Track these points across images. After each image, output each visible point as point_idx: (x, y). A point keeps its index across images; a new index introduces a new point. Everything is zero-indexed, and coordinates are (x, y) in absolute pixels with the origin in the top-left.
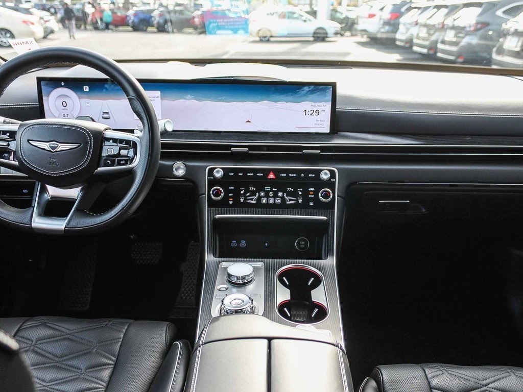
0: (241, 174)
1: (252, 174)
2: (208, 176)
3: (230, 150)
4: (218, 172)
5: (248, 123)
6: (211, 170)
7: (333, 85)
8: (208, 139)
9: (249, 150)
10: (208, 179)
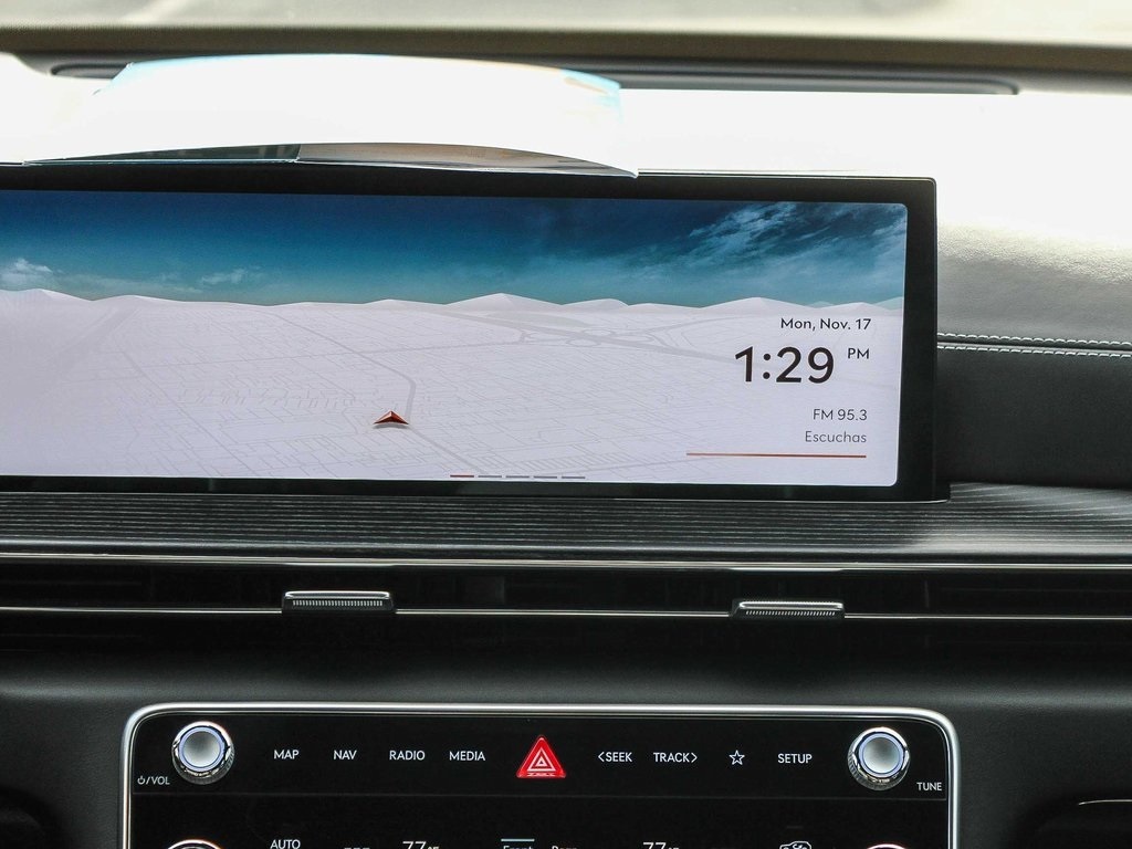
0: (349, 755)
1: (417, 755)
2: (137, 770)
3: (276, 600)
4: (199, 742)
5: (392, 432)
6: (158, 734)
7: (917, 199)
8: (139, 535)
9: (399, 601)
10: (134, 786)
